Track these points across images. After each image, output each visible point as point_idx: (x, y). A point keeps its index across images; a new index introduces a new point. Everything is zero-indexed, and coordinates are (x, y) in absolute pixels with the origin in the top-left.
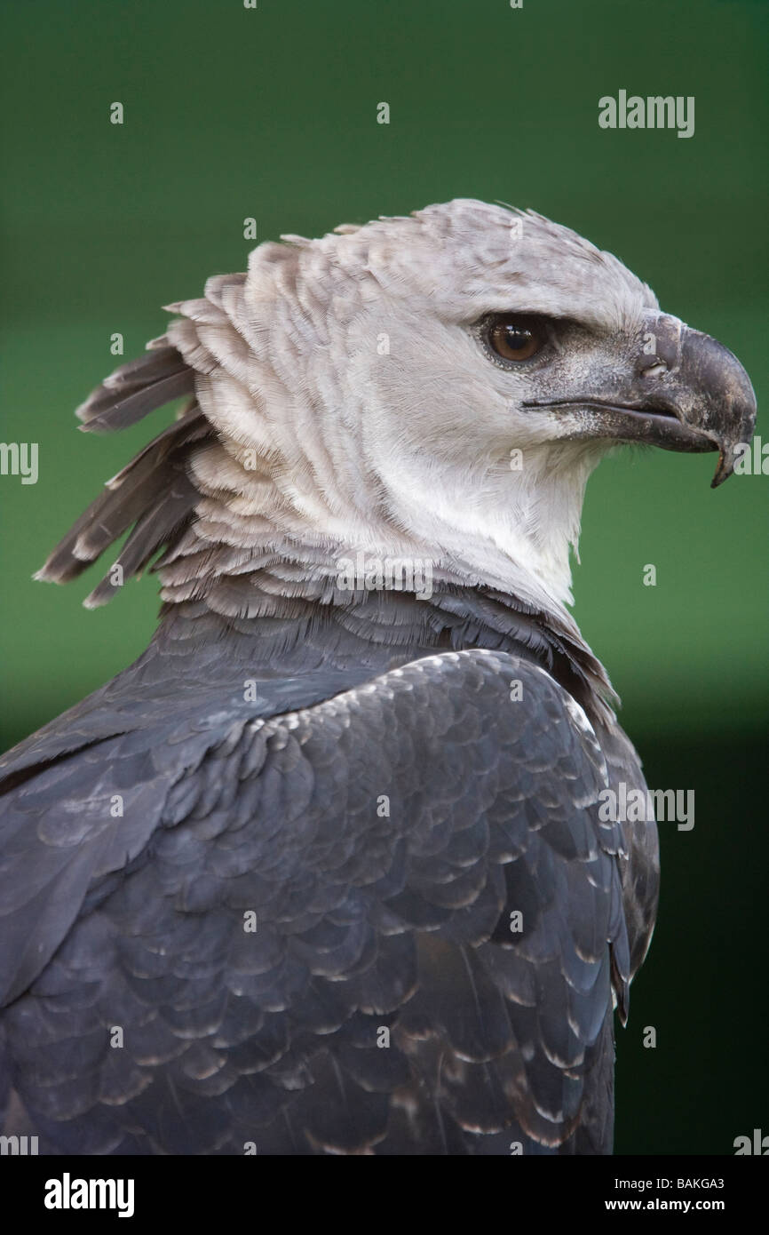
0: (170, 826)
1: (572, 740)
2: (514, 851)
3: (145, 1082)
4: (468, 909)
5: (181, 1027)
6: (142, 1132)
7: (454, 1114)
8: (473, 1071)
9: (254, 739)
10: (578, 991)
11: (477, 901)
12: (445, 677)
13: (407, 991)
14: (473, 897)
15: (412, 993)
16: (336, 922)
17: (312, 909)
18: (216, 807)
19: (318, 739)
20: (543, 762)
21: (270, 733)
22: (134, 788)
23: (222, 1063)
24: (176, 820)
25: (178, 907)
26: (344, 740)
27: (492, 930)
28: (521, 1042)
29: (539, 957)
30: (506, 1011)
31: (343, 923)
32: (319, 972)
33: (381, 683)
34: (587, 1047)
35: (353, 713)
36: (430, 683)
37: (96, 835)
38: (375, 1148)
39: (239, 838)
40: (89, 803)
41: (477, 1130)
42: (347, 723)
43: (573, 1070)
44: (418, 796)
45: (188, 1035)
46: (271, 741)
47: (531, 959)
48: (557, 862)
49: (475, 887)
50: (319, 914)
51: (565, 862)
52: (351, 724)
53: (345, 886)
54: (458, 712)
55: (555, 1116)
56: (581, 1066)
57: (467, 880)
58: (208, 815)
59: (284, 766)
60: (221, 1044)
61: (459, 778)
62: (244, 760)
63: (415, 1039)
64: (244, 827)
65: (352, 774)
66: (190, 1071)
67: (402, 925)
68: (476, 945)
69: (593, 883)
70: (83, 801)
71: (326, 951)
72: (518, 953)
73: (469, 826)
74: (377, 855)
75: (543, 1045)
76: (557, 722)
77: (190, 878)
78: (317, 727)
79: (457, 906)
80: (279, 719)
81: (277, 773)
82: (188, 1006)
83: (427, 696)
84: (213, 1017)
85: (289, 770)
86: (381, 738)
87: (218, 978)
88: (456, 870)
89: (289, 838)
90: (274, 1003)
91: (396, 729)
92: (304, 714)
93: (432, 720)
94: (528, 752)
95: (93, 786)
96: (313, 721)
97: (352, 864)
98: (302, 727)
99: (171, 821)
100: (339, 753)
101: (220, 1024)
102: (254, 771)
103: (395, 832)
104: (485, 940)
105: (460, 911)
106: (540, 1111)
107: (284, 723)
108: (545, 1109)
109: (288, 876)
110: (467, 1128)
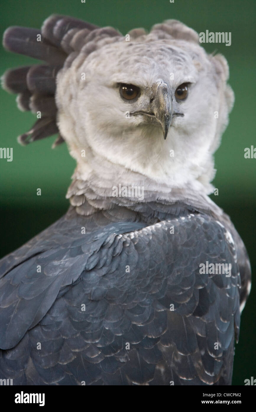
0: (88, 270)
1: (226, 247)
2: (203, 285)
3: (74, 357)
4: (186, 304)
5: (87, 339)
6: (72, 374)
7: (177, 373)
8: (184, 359)
9: (118, 242)
10: (221, 332)
11: (189, 302)
12: (185, 224)
13: (163, 331)
14: (188, 300)
15: (165, 332)
16: (141, 306)
17: (134, 301)
18: (104, 265)
19: (141, 243)
20: (215, 254)
21: (124, 240)
22: (76, 257)
23: (100, 353)
24: (90, 269)
25: (89, 298)
26: (149, 244)
27: (193, 312)
28: (201, 349)
29: (208, 320)
30: (196, 338)
31: (144, 307)
32: (135, 323)
33: (163, 224)
34: (223, 351)
35: (153, 234)
36: (180, 226)
37: (62, 272)
38: (149, 383)
39: (111, 276)
40: (62, 262)
41: (185, 379)
42: (151, 238)
43: (218, 358)
44: (172, 265)
45: (89, 342)
46: (124, 243)
47: (205, 321)
48: (217, 289)
49: (189, 296)
50: (136, 303)
51: (219, 289)
52: (152, 238)
53: (145, 294)
54: (188, 237)
55: (211, 374)
56: (221, 357)
57: (186, 294)
58: (101, 268)
59: (128, 252)
60: (99, 346)
61: (187, 260)
62: (114, 249)
63: (165, 346)
64: (113, 272)
65: (151, 256)
66: (88, 355)
67: (163, 308)
68: (187, 316)
69: (228, 295)
70: (59, 261)
71: (137, 316)
72: (201, 319)
73: (188, 276)
74: (157, 284)
75: (208, 350)
76: (221, 241)
77: (94, 288)
78: (140, 239)
79: (182, 303)
80: (128, 235)
81: (126, 255)
82: (90, 332)
83: (179, 230)
84: (98, 337)
85: (130, 254)
86: (162, 244)
87: (101, 323)
88: (183, 290)
89: (128, 277)
90: (118, 333)
91: (167, 241)
92: (136, 232)
93: (180, 239)
94: (211, 251)
95: (63, 256)
96: (139, 236)
97: (149, 287)
98: (135, 238)
99: (89, 269)
100: (147, 249)
101: (100, 339)
102: (118, 253)
103: (164, 277)
104: (191, 315)
105: (183, 304)
106: (206, 372)
107: (129, 236)
108: (208, 372)
109: (127, 289)
110: (181, 378)
